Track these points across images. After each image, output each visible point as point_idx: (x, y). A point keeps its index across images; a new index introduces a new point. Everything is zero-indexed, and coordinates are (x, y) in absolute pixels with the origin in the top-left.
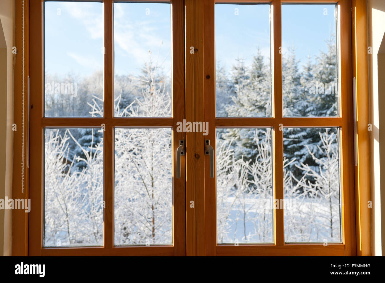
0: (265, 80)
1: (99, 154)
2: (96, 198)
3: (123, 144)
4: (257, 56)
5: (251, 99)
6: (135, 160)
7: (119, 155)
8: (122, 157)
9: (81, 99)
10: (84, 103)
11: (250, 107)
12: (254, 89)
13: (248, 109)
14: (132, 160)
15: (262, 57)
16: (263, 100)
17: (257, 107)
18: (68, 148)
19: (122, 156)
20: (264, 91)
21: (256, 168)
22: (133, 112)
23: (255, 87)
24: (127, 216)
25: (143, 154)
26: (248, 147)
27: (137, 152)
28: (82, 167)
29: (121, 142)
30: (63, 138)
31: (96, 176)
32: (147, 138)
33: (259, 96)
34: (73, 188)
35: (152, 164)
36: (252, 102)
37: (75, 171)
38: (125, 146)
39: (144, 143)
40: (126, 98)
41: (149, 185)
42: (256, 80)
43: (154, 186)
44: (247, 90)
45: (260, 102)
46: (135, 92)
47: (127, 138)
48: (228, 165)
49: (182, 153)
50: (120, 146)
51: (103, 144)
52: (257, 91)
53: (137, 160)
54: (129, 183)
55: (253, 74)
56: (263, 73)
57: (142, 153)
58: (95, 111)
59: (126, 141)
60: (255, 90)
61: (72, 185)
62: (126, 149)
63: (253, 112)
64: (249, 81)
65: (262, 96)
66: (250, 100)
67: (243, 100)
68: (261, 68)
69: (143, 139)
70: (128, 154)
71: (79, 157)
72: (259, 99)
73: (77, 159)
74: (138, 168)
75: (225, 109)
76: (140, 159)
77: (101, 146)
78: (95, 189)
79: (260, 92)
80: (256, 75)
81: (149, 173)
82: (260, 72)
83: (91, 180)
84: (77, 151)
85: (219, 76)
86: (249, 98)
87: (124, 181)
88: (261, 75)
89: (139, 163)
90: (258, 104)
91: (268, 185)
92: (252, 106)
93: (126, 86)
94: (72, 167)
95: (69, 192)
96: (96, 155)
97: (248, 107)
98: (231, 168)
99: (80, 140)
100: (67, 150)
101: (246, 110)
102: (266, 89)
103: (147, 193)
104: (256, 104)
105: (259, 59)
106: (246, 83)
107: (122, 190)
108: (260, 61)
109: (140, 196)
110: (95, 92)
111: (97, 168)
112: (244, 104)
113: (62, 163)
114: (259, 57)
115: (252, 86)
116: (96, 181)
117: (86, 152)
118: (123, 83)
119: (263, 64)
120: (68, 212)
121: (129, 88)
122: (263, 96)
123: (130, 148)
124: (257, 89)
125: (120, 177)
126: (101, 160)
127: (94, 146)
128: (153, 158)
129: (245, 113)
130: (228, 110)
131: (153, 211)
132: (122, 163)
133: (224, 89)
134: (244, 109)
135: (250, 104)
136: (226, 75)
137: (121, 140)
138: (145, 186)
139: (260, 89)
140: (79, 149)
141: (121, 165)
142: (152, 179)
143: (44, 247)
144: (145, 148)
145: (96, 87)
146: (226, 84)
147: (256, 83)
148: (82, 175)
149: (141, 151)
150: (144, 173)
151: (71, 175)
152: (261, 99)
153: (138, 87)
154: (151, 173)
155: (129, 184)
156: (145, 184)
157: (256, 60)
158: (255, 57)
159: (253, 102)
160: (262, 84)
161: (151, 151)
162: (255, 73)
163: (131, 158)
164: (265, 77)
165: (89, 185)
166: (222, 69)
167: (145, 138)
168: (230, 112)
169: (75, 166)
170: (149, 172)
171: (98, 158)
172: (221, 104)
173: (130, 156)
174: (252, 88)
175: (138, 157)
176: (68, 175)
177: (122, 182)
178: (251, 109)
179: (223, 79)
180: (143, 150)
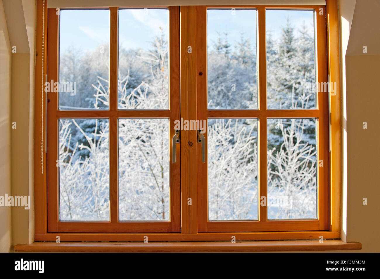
0: (296, 56)
1: (103, 141)
2: (100, 190)
3: (130, 130)
4: (286, 27)
5: (280, 78)
6: (143, 148)
7: (125, 142)
8: (129, 145)
9: (83, 77)
10: (85, 82)
11: (278, 87)
12: (282, 66)
13: (276, 90)
14: (140, 149)
15: (292, 29)
16: (293, 79)
17: (286, 87)
18: (69, 135)
19: (129, 143)
20: (294, 69)
21: (281, 157)
22: (141, 95)
23: (285, 64)
24: (135, 210)
25: (152, 141)
26: (276, 134)
27: (145, 139)
28: (85, 156)
29: (128, 128)
30: (64, 124)
31: (101, 166)
32: (156, 124)
33: (288, 74)
34: (76, 179)
35: (162, 152)
36: (280, 80)
37: (78, 160)
38: (131, 132)
39: (153, 130)
40: (134, 76)
41: (159, 176)
42: (285, 55)
43: (164, 177)
44: (274, 67)
45: (290, 81)
46: (145, 68)
47: (134, 124)
48: (249, 154)
49: (178, 141)
50: (127, 132)
51: (108, 129)
52: (286, 68)
53: (146, 148)
54: (136, 173)
55: (282, 49)
56: (293, 48)
57: (150, 140)
58: (100, 93)
59: (133, 127)
60: (284, 67)
61: (74, 176)
62: (133, 135)
63: (281, 93)
64: (277, 56)
65: (291, 74)
66: (278, 78)
67: (270, 79)
68: (291, 42)
69: (153, 125)
70: (136, 141)
71: (82, 144)
72: (288, 77)
73: (79, 146)
74: (147, 157)
75: (249, 89)
76: (149, 147)
77: (106, 132)
78: (100, 180)
79: (289, 69)
80: (285, 49)
81: (158, 163)
82: (290, 46)
83: (95, 170)
84: (78, 138)
85: (243, 50)
86: (277, 76)
87: (131, 172)
88: (291, 50)
89: (148, 151)
90: (287, 83)
91: (294, 177)
92: (281, 85)
93: (134, 62)
94: (73, 156)
95: (72, 183)
96: (101, 142)
97: (276, 87)
98: (252, 157)
99: (81, 124)
100: (68, 137)
101: (273, 91)
102: (296, 67)
103: (156, 185)
104: (285, 84)
105: (288, 32)
106: (274, 59)
107: (129, 181)
108: (289, 33)
109: (150, 188)
110: (99, 70)
111: (101, 157)
112: (271, 83)
113: (63, 152)
114: (288, 29)
115: (281, 62)
116: (100, 171)
117: (89, 139)
118: (130, 59)
119: (293, 37)
120: (71, 205)
121: (138, 64)
122: (293, 74)
123: (137, 135)
124: (286, 66)
125: (127, 167)
126: (105, 148)
127: (98, 133)
128: (163, 146)
129: (272, 94)
130: (253, 91)
131: (164, 204)
132: (129, 151)
133: (249, 66)
134: (271, 89)
135: (278, 83)
136: (251, 50)
137: (127, 126)
138: (154, 176)
139: (289, 66)
140: (80, 135)
141: (127, 154)
142: (162, 169)
143: (60, 221)
144: (154, 135)
145: (99, 64)
146: (252, 60)
147: (285, 59)
148: (85, 164)
149: (150, 138)
150: (153, 162)
151: (72, 165)
152: (290, 78)
153: (148, 63)
154: (161, 162)
155: (136, 175)
156: (154, 175)
157: (285, 32)
158: (284, 29)
159: (282, 82)
160: (291, 61)
161: (162, 138)
162: (284, 48)
163: (139, 146)
164: (295, 53)
165: (94, 176)
166: (246, 42)
167: (154, 124)
168: (255, 93)
169: (76, 154)
170: (159, 161)
171: (103, 146)
172: (245, 83)
173: (138, 144)
174: (281, 65)
175: (146, 144)
176: (69, 164)
177: (128, 172)
178: (279, 89)
179: (248, 54)
180: (152, 137)
